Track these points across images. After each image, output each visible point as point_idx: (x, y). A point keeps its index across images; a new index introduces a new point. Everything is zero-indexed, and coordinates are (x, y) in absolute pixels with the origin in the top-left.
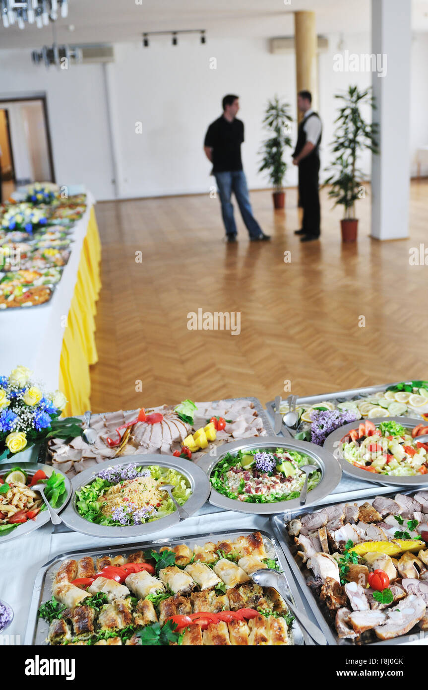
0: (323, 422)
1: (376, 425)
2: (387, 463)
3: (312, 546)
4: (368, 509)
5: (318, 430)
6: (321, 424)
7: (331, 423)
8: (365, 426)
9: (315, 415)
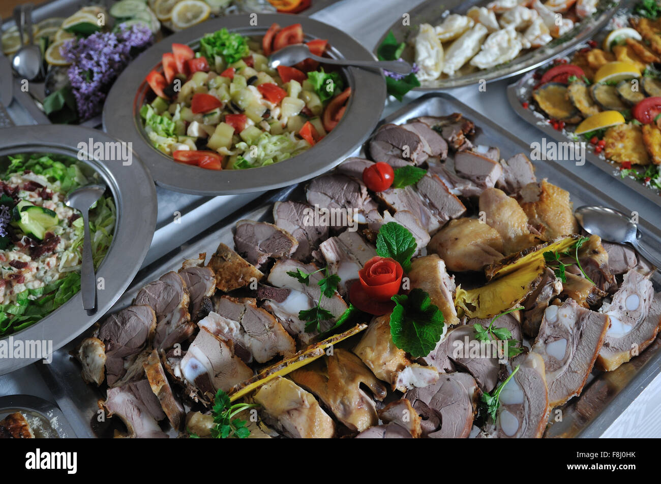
0: (88, 64)
1: (191, 46)
2: (237, 133)
3: (141, 407)
4: (230, 263)
5: (84, 86)
6: (87, 69)
7: (106, 61)
8: (173, 55)
9: (70, 51)
